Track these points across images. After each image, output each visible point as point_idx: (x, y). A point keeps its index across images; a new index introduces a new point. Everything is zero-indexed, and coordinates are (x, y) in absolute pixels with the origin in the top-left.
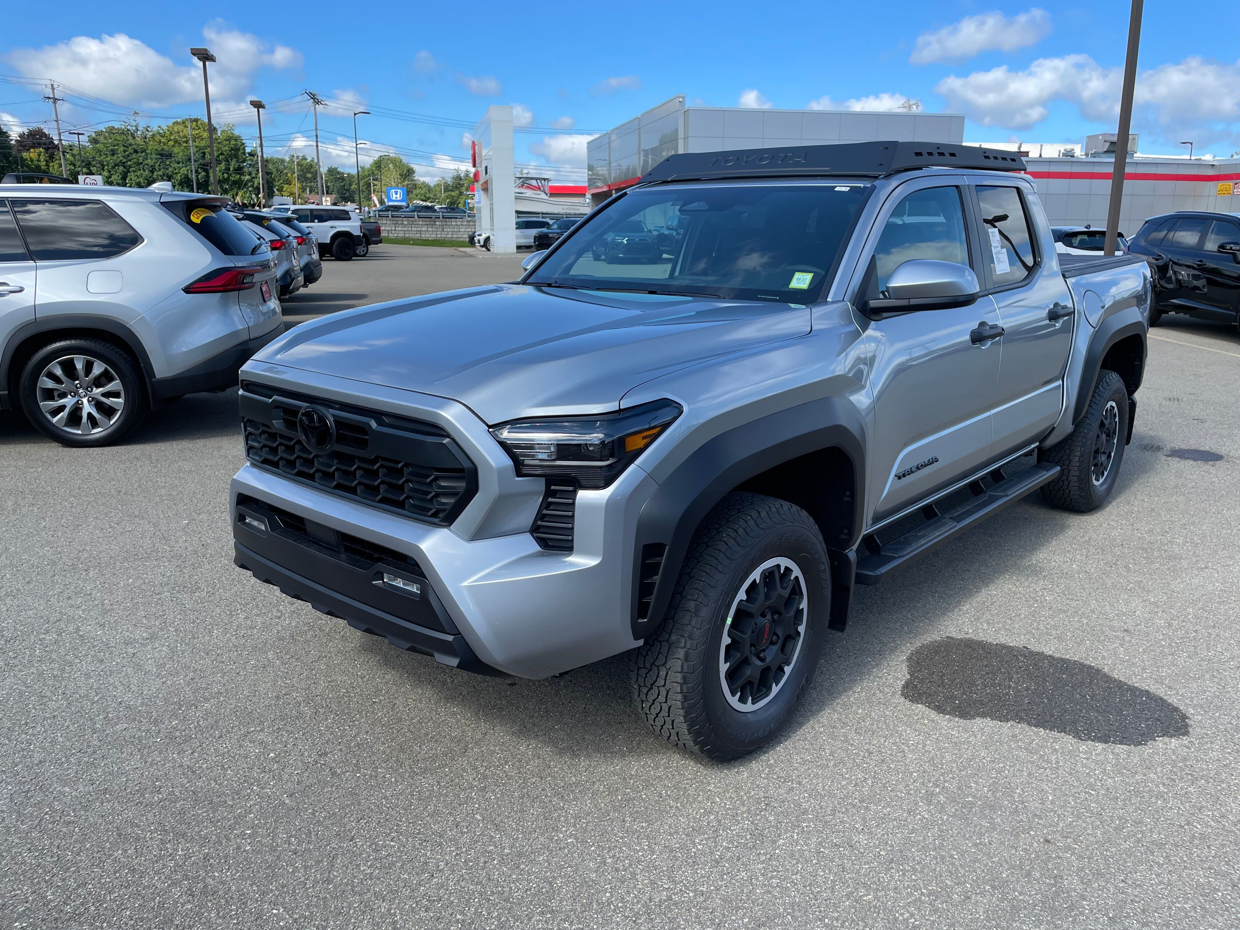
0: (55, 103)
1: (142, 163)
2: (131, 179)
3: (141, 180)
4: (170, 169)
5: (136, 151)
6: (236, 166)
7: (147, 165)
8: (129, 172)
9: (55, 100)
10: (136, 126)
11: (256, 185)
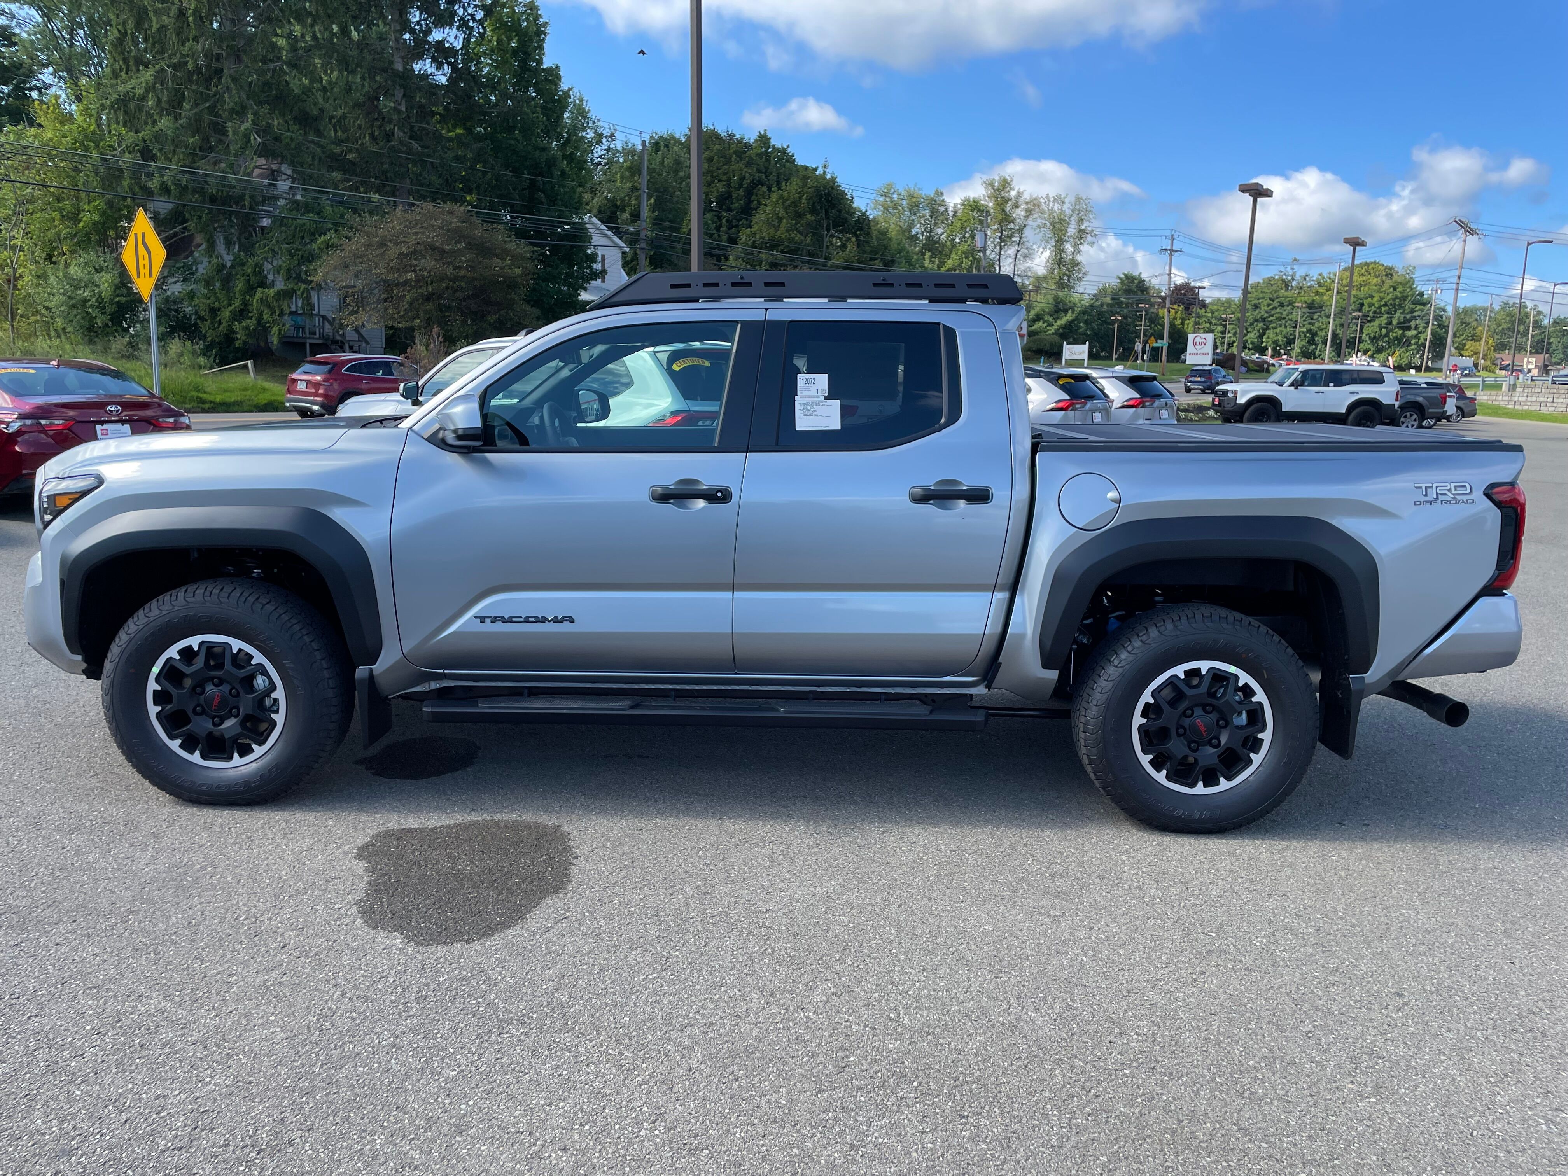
0: (1171, 255)
1: (1284, 318)
2: (1268, 338)
3: (1280, 338)
4: (1316, 325)
5: (1282, 305)
6: (1402, 319)
7: (1291, 320)
8: (1268, 328)
9: (1172, 251)
10: (1292, 276)
11: (1421, 341)
